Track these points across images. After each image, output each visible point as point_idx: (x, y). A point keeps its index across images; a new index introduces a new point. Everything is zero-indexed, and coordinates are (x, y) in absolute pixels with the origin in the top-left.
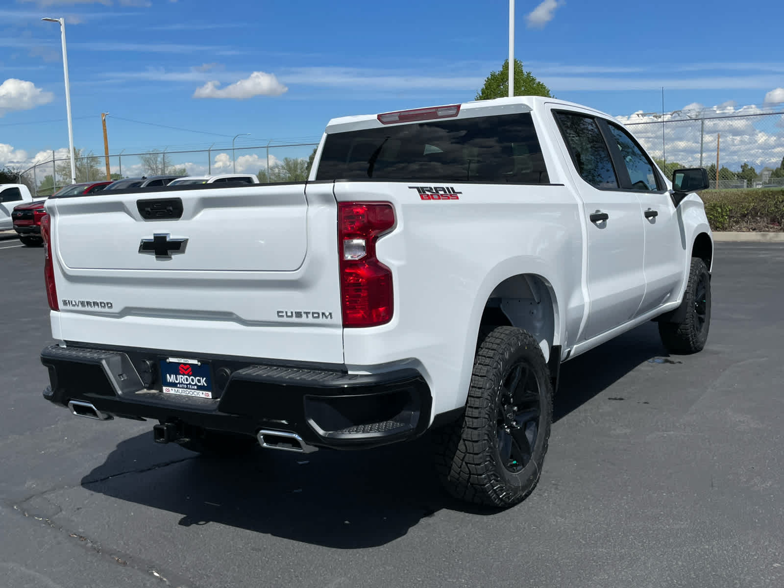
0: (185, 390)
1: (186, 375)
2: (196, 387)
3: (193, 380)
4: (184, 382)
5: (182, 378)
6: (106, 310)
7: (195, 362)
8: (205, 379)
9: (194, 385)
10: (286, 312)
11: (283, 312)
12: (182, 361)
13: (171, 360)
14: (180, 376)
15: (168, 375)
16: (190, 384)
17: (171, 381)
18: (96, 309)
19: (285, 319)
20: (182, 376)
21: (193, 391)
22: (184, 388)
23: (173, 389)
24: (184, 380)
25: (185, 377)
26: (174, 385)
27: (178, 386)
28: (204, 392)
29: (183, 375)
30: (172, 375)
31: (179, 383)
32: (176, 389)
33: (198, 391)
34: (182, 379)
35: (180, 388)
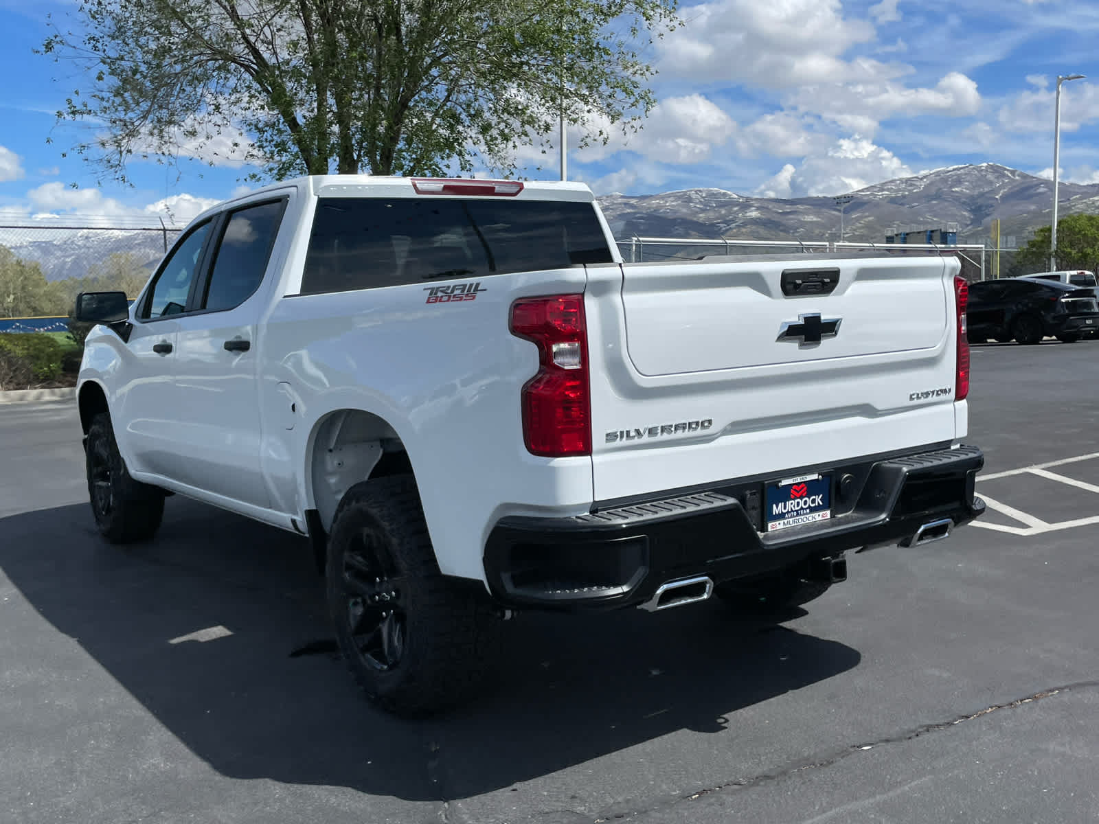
0: (797, 518)
1: (798, 498)
2: (808, 511)
3: (805, 503)
4: (793, 509)
5: (792, 504)
6: (699, 432)
7: (815, 477)
8: (821, 496)
9: (806, 509)
10: (918, 395)
11: (914, 394)
12: (799, 480)
13: (785, 482)
14: (790, 502)
15: (774, 506)
16: (802, 508)
17: (777, 513)
18: (680, 434)
19: (916, 402)
20: (793, 501)
21: (807, 516)
22: (794, 516)
23: (782, 522)
24: (794, 506)
25: (796, 501)
26: (781, 516)
27: (786, 516)
28: (821, 513)
29: (794, 499)
30: (780, 504)
31: (788, 512)
32: (786, 521)
33: (813, 515)
34: (792, 506)
35: (788, 518)
